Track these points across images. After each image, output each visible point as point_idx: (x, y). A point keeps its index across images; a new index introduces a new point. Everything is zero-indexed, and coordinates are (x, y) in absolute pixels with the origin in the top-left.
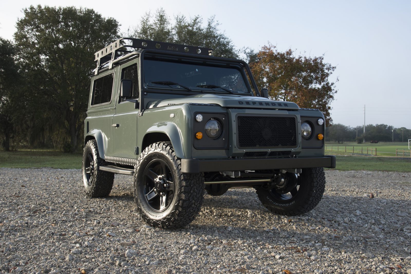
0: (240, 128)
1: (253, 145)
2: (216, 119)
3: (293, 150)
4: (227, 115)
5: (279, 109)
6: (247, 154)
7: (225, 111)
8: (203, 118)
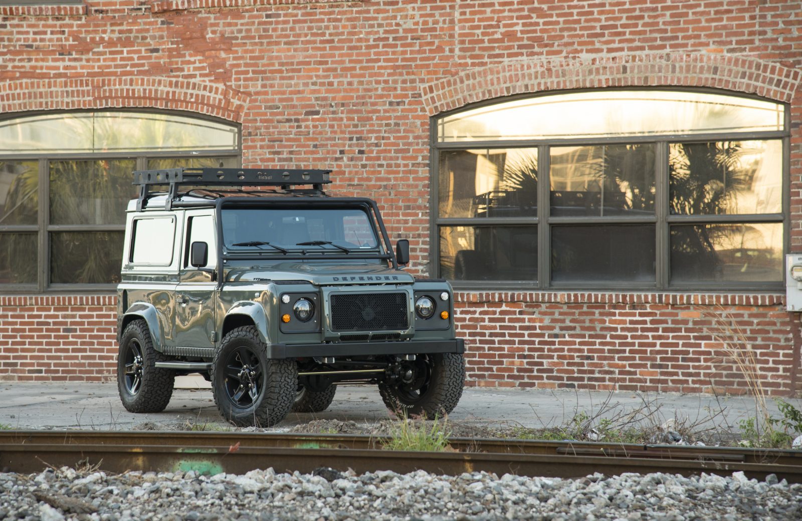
0: (333, 308)
1: (351, 327)
2: (306, 299)
3: (402, 332)
4: (319, 294)
5: (387, 284)
6: (343, 338)
7: (317, 290)
8: (290, 299)
